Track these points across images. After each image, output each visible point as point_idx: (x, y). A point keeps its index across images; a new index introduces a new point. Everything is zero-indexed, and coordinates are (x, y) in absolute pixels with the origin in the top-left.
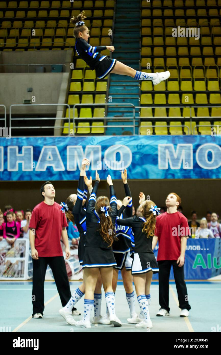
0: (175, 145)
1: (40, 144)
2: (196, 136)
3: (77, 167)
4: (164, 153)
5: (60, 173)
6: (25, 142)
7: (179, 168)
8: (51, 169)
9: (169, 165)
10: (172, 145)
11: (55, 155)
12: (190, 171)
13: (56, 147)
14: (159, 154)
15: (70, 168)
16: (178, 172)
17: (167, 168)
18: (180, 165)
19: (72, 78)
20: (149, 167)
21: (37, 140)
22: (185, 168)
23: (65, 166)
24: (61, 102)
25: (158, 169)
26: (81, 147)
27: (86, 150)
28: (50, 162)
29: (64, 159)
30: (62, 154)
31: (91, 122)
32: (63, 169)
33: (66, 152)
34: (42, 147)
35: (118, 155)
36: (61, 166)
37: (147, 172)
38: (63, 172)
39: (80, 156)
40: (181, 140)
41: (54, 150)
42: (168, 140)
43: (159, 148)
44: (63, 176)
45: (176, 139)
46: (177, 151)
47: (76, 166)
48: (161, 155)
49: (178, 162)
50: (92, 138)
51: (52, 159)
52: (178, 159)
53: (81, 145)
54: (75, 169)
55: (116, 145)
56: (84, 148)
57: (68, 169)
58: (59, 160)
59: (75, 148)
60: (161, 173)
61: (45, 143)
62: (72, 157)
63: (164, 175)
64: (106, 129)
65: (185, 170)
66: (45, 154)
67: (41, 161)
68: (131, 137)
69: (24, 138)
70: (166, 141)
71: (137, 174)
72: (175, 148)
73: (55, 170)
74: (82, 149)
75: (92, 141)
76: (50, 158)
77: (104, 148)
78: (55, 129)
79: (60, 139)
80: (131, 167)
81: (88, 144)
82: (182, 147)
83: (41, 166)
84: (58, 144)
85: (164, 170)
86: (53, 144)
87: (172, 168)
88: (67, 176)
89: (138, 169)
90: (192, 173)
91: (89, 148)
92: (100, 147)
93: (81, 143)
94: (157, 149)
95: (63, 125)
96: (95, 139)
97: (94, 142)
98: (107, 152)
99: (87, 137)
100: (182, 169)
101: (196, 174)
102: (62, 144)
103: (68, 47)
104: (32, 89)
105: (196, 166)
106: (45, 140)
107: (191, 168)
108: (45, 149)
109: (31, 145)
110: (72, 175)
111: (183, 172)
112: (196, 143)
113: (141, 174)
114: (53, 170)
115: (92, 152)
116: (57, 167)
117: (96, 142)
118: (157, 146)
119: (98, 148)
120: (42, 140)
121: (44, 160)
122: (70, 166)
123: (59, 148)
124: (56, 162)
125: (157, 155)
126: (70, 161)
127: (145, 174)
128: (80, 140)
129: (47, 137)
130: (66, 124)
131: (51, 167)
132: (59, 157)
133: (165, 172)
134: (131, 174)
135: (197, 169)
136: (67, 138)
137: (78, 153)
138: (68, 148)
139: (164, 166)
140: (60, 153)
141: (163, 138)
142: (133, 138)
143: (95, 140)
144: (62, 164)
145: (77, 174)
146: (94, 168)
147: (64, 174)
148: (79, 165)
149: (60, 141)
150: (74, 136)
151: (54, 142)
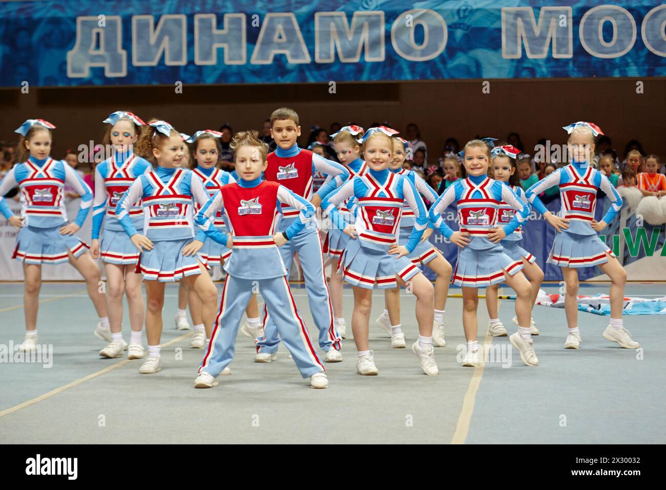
0: (537, 8)
1: (261, 9)
3: (336, 55)
4: (514, 25)
5: (301, 68)
6: (229, 4)
7: (544, 55)
8: (283, 59)
9: (524, 50)
10: (529, 9)
11: (290, 32)
12: (567, 61)
13: (292, 15)
14: (504, 27)
15: (320, 58)
16: (541, 63)
17: (519, 55)
18: (546, 49)
20: (482, 54)
21: (254, 2)
22: (555, 56)
23: (312, 53)
25: (500, 57)
26: (343, 14)
27: (354, 20)
28: (280, 46)
29: (310, 40)
32: (307, 60)
33: (313, 25)
35: (419, 29)
36: (303, 54)
37: (478, 65)
38: (307, 65)
39: (342, 34)
41: (288, 21)
43: (504, 15)
44: (308, 74)
46: (541, 20)
47: (332, 53)
48: (507, 30)
49: (542, 45)
51: (284, 39)
52: (542, 37)
53: (343, 10)
54: (332, 60)
55: (415, 9)
56: (350, 16)
57: (318, 60)
58: (298, 42)
59: (332, 17)
60: (507, 66)
61: (271, 6)
62: (326, 35)
63: (513, 70)
65: (557, 60)
66: (271, 29)
67: (263, 44)
70: (517, 1)
71: (457, 68)
72: (537, 16)
73: (292, 61)
74: (345, 20)
76: (280, 37)
77: (391, 17)
80: (446, 56)
81: (357, 8)
82: (550, 12)
83: (263, 55)
84: (297, 8)
85: (512, 60)
86: (287, 9)
87: (530, 56)
88: (316, 73)
89: (461, 59)
90: (571, 65)
91: (359, 16)
92: (381, 14)
93: (343, 7)
94: (498, 18)
97: (369, 4)
98: (396, 24)
100: (550, 59)
101: (580, 68)
102: (304, 9)
105: (579, 50)
106: (271, 0)
107: (570, 56)
108: (271, 20)
109: (241, 12)
110: (324, 72)
111: (553, 64)
112: (579, 5)
113: (467, 69)
114: (287, 61)
115: (366, 25)
116: (295, 56)
117: (374, 4)
118: (499, 10)
119: (378, 16)
120: (265, 0)
121: (268, 43)
122: (320, 53)
123: (297, 16)
124: (293, 45)
125: (499, 30)
126: (321, 43)
127: (474, 69)
128: (341, 1)
131: (282, 56)
132: (300, 36)
133: (514, 64)
134: (445, 68)
135: (582, 59)
137: (337, 26)
138: (317, 16)
139: (514, 53)
140: (301, 26)
143: (371, 0)
144: (305, 49)
145: (335, 69)
146: (369, 58)
147: (310, 70)
148: (339, 50)
149: (303, 3)
151: (290, 5)
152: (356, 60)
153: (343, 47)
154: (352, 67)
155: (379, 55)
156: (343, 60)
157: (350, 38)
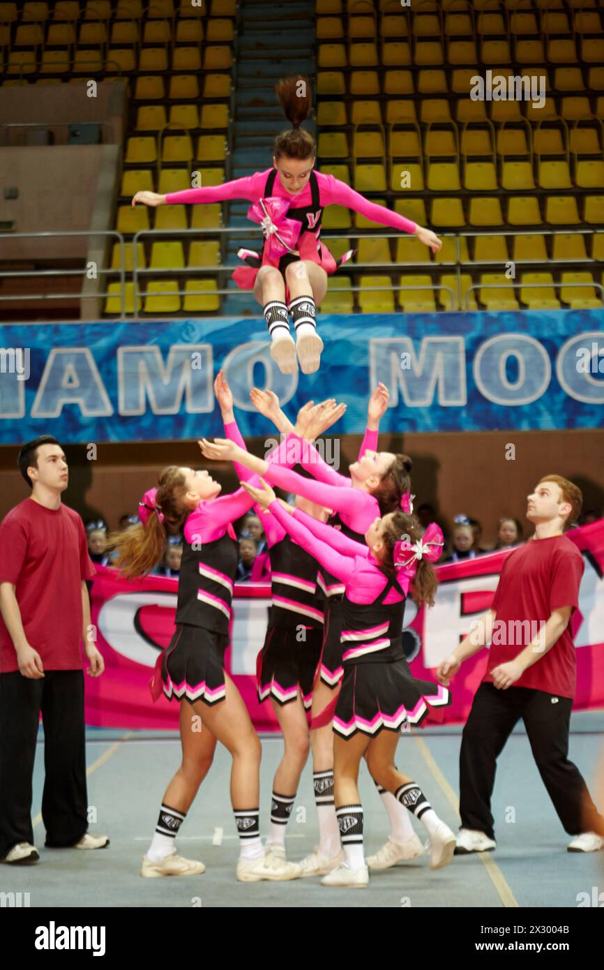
0: (417, 338)
1: (44, 341)
2: (471, 315)
3: (148, 404)
4: (387, 362)
5: (100, 422)
7: (427, 402)
8: (76, 411)
9: (400, 396)
10: (407, 341)
11: (84, 374)
12: (456, 411)
13: (87, 352)
14: (373, 364)
15: (126, 407)
16: (425, 413)
17: (394, 402)
18: (430, 393)
19: (129, 160)
21: (34, 333)
22: (443, 402)
23: (114, 402)
24: (98, 228)
26: (156, 349)
27: (171, 356)
28: (71, 392)
29: (111, 384)
30: (104, 369)
31: (181, 279)
32: (108, 411)
33: (116, 363)
34: (48, 352)
35: (259, 369)
36: (102, 403)
38: (108, 419)
39: (154, 375)
40: (432, 326)
41: (81, 359)
42: (397, 327)
43: (372, 349)
44: (109, 430)
45: (420, 324)
46: (422, 355)
47: (142, 401)
48: (378, 369)
49: (425, 387)
50: (186, 324)
51: (76, 383)
52: (425, 378)
53: (155, 343)
54: (141, 411)
55: (254, 342)
56: (165, 352)
57: (123, 410)
58: (95, 387)
59: (141, 353)
61: (57, 338)
62: (133, 378)
63: (387, 422)
64: (224, 298)
65: (446, 409)
66: (58, 371)
67: (47, 389)
70: (390, 329)
72: (417, 349)
73: (87, 413)
74: (159, 356)
75: (187, 333)
76: (71, 381)
77: (220, 352)
78: (83, 300)
79: (97, 329)
80: (296, 403)
81: (175, 342)
82: (434, 344)
83: (47, 404)
84: (93, 341)
86: (80, 341)
87: (408, 402)
88: (120, 429)
90: (464, 414)
91: (178, 352)
92: (208, 347)
93: (155, 339)
94: (365, 352)
95: (105, 289)
96: (195, 325)
97: (192, 334)
98: (228, 362)
99: (174, 323)
100: (435, 407)
101: (477, 420)
102: (103, 343)
103: (113, 74)
104: (16, 190)
105: (474, 395)
106: (56, 330)
107: (461, 401)
108: (58, 357)
110: (132, 428)
111: (439, 413)
112: (474, 334)
114: (80, 413)
115: (188, 363)
116: (92, 405)
117: (197, 335)
118: (366, 343)
119: (204, 351)
120: (49, 331)
121: (54, 388)
122: (126, 401)
123: (94, 353)
124: (88, 392)
125: (366, 369)
126: (126, 387)
128: (153, 331)
129: (63, 323)
130: (114, 288)
131: (74, 406)
132: (97, 378)
135: (478, 407)
136: (117, 325)
137: (148, 365)
138: (121, 352)
140: (99, 365)
141: (381, 320)
143: (193, 329)
144: (104, 397)
145: (146, 423)
146: (192, 408)
147: (112, 424)
148: (152, 398)
149: (99, 335)
150: (136, 319)
151: (82, 337)
152: (174, 410)
153: (156, 392)
154: (170, 421)
155: (205, 404)
156: (157, 411)
157: (166, 381)
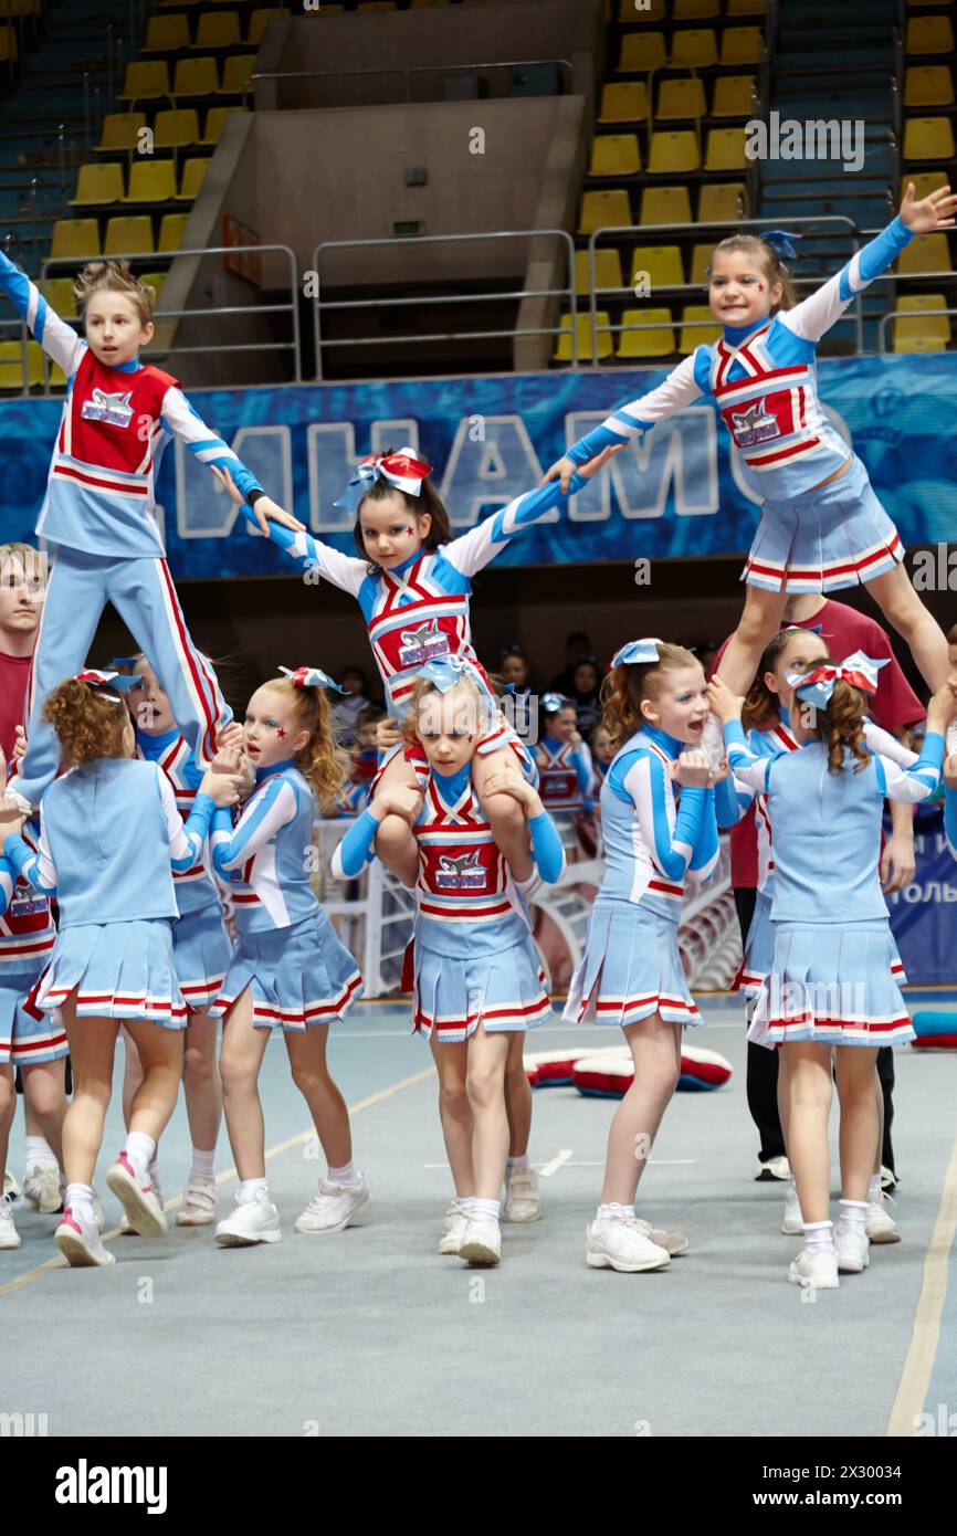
1: (450, 407)
3: (614, 502)
5: (540, 533)
6: (380, 401)
11: (513, 457)
13: (515, 420)
15: (580, 510)
19: (604, 120)
20: (928, 492)
21: (434, 394)
24: (547, 225)
28: (490, 487)
30: (545, 449)
31: (677, 303)
33: (563, 437)
34: (457, 423)
37: (920, 515)
38: (552, 527)
41: (508, 434)
44: (553, 544)
47: (605, 498)
51: (501, 472)
54: (604, 513)
57: (575, 514)
61: (470, 402)
66: (474, 451)
67: (454, 483)
68: (845, 365)
69: (379, 384)
76: (492, 468)
78: (517, 340)
79: (533, 386)
83: (456, 507)
84: (526, 405)
86: (506, 406)
88: (571, 543)
95: (554, 322)
99: (654, 372)
102: (543, 407)
104: (425, 173)
106: (470, 389)
108: (472, 432)
109: (407, 416)
110: (589, 541)
115: (677, 435)
119: (702, 416)
120: (458, 390)
121: (466, 481)
122: (580, 505)
123: (528, 422)
124: (519, 485)
127: (910, 524)
128: (622, 387)
129: (479, 378)
130: (571, 321)
132: (534, 463)
136: (564, 377)
138: (571, 421)
140: (536, 444)
142: (853, 370)
145: (611, 533)
146: (683, 508)
147: (557, 537)
148: (620, 492)
149: (538, 395)
150: (595, 369)
151: (510, 398)
152: (657, 512)
153: (628, 485)
154: (648, 529)
155: (707, 501)
156: (629, 514)
157: (643, 465)
